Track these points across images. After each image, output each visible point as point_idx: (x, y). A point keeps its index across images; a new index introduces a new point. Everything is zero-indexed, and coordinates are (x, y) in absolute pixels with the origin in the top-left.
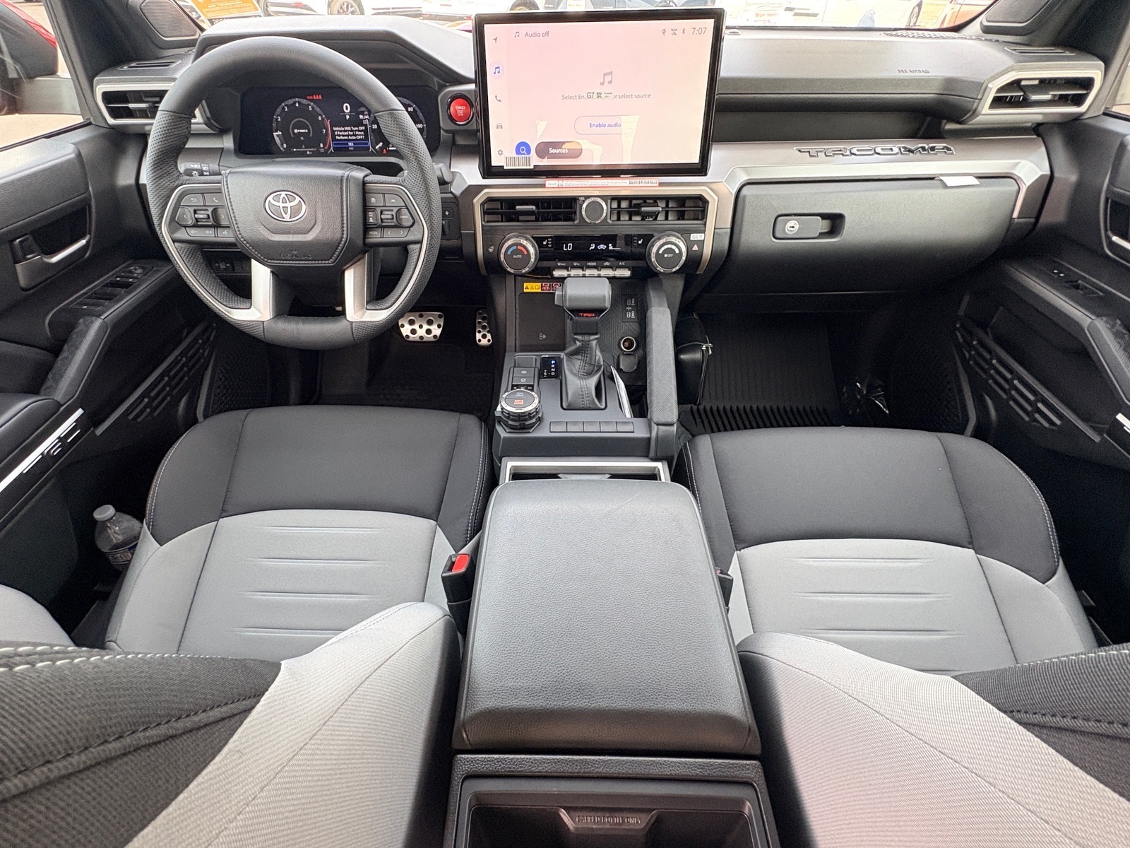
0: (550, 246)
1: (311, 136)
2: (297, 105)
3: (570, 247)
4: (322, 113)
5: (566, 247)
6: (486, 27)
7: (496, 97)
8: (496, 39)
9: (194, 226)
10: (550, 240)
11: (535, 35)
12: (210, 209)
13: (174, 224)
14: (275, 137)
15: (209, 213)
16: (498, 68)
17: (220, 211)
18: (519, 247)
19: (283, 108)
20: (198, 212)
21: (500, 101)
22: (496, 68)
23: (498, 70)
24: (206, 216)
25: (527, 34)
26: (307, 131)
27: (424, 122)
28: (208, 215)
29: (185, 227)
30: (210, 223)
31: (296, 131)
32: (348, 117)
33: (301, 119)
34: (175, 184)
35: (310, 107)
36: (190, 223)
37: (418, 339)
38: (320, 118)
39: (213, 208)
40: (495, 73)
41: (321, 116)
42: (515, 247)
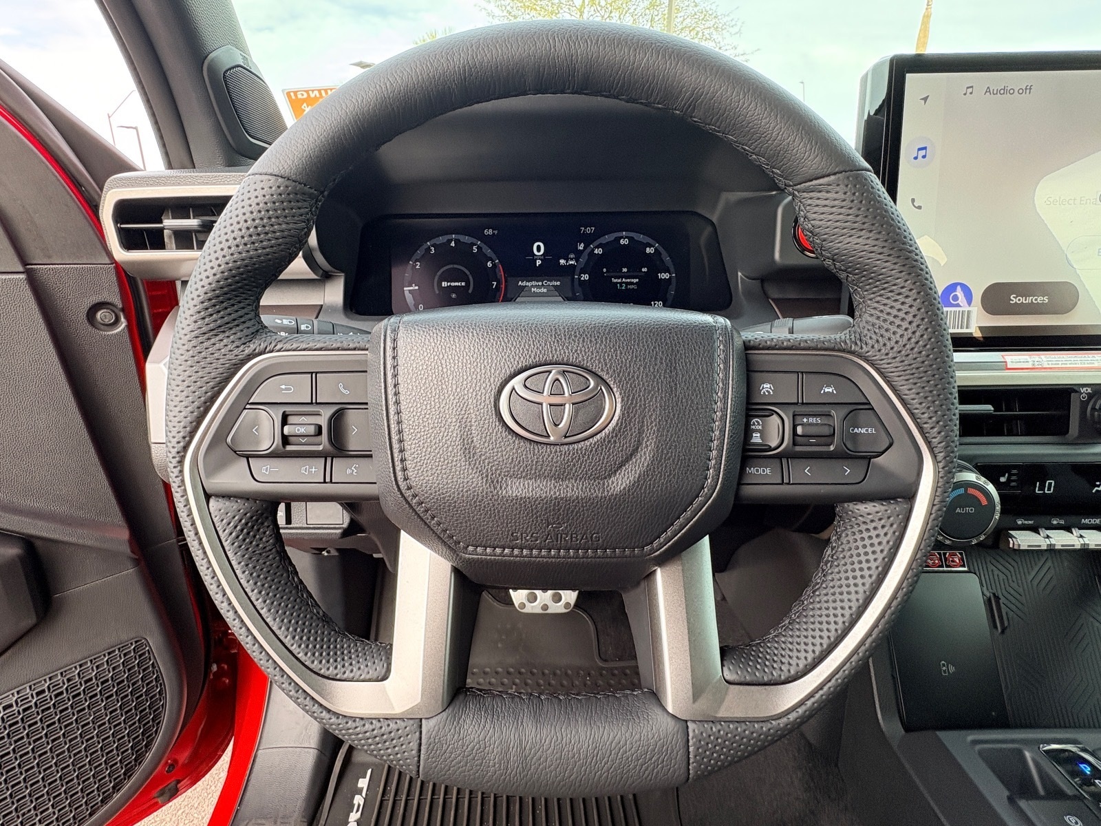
0: (1013, 484)
1: (470, 291)
2: (453, 244)
3: (1050, 487)
4: (494, 256)
5: (1042, 488)
6: (910, 78)
7: (913, 200)
8: (925, 99)
9: (273, 455)
10: (1015, 471)
11: (1005, 91)
12: (327, 413)
13: (222, 450)
14: (407, 293)
15: (323, 421)
16: (925, 148)
17: (352, 417)
18: (971, 491)
19: (429, 249)
20: (291, 419)
21: (919, 208)
22: (920, 149)
23: (922, 153)
24: (312, 430)
25: (988, 90)
26: (463, 284)
27: (672, 269)
28: (320, 428)
29: (248, 457)
30: (321, 448)
31: (444, 284)
32: (539, 263)
33: (455, 266)
34: (247, 351)
35: (474, 247)
36: (265, 445)
37: (539, 611)
38: (489, 264)
39: (334, 409)
40: (916, 158)
41: (493, 261)
42: (962, 491)
